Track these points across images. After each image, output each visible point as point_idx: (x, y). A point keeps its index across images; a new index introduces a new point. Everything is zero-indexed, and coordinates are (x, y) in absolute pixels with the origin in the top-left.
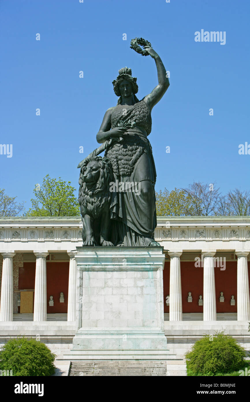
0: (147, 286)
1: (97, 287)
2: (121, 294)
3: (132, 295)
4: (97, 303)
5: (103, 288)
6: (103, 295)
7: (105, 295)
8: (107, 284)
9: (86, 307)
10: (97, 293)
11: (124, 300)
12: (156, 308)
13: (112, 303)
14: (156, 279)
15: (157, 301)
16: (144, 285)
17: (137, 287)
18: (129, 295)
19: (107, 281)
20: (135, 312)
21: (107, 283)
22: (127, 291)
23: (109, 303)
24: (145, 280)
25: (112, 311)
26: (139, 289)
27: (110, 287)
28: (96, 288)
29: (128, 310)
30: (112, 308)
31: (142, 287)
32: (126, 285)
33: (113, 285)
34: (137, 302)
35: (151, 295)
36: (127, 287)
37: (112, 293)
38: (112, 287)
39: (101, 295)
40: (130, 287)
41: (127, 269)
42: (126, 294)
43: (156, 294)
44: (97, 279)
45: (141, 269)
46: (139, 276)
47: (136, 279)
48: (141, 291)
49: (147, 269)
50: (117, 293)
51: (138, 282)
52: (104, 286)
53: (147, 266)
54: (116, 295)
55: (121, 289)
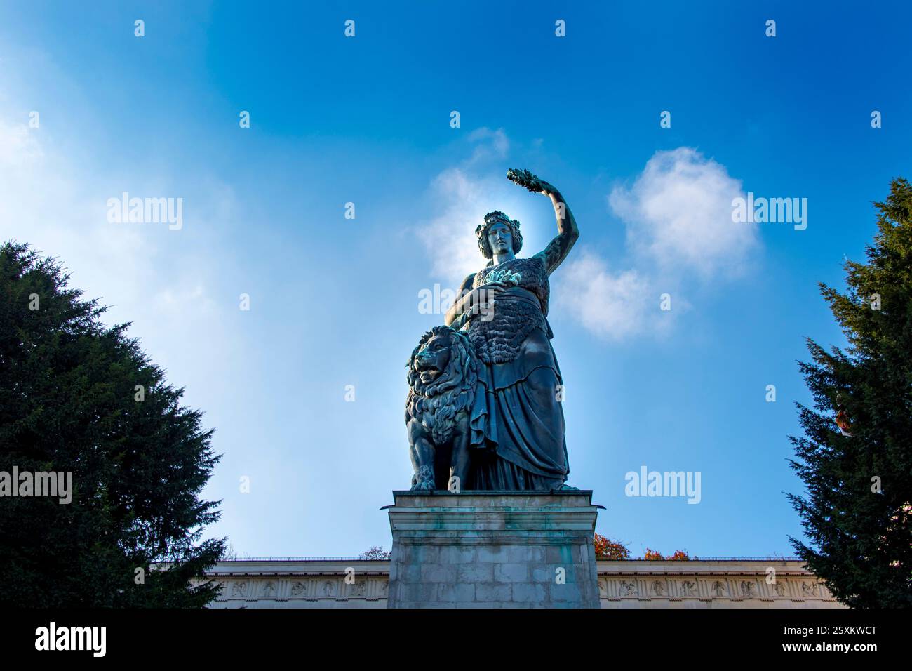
1: (439, 583)
2: (497, 601)
3: (523, 602)
5: (452, 586)
6: (453, 602)
7: (457, 602)
8: (463, 575)
10: (438, 598)
14: (579, 565)
16: (551, 580)
17: (534, 583)
18: (517, 602)
19: (463, 570)
21: (462, 573)
22: (512, 591)
26: (540, 587)
27: (470, 583)
28: (436, 585)
31: (546, 585)
32: (509, 577)
33: (477, 580)
35: (569, 602)
36: (511, 583)
37: (475, 598)
38: (475, 583)
39: (448, 602)
40: (517, 583)
41: (510, 540)
42: (509, 598)
43: (581, 600)
44: (440, 565)
45: (544, 540)
46: (538, 556)
47: (532, 566)
48: (544, 593)
49: (558, 540)
50: (487, 598)
51: (537, 572)
52: (455, 581)
53: (558, 533)
54: (485, 602)
55: (497, 588)
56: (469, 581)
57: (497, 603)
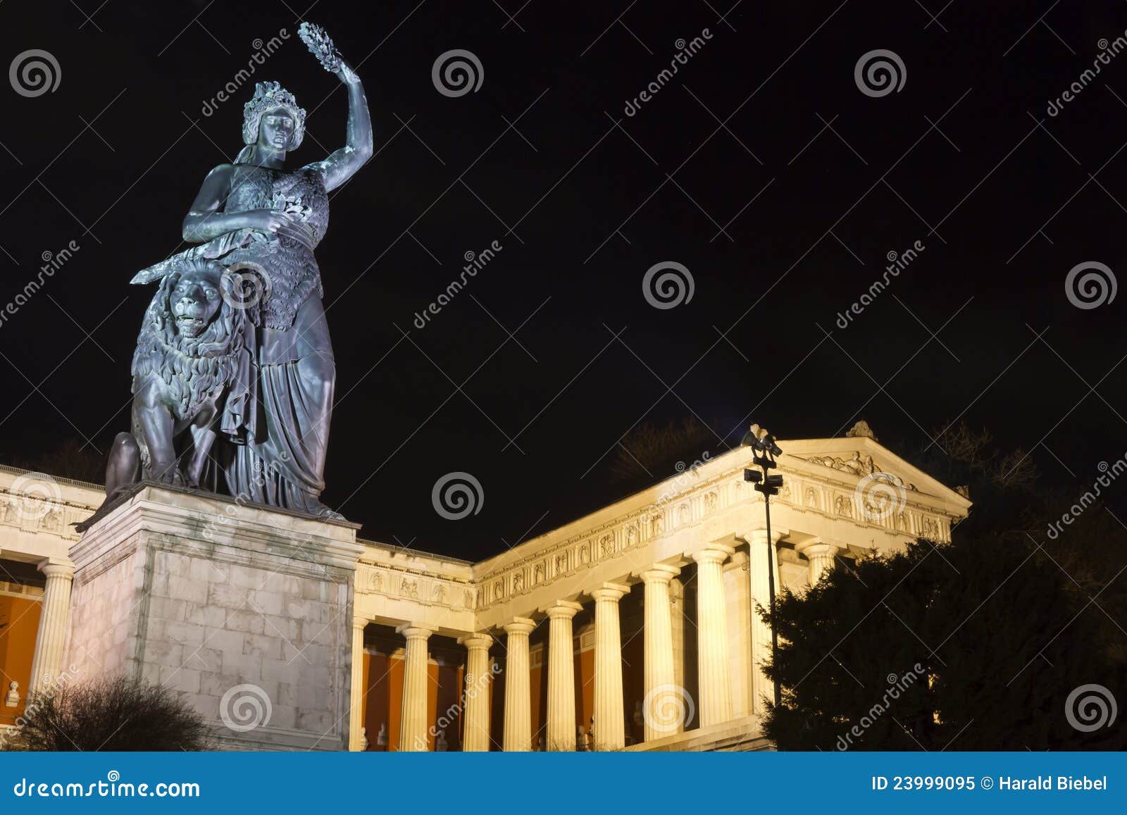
0: (312, 621)
1: (187, 602)
2: (247, 632)
3: (274, 638)
4: (183, 645)
5: (202, 607)
6: (201, 626)
7: (206, 626)
8: (215, 596)
9: (153, 653)
10: (186, 619)
11: (253, 649)
12: (331, 683)
13: (221, 652)
14: (336, 606)
15: (334, 664)
16: (305, 617)
17: (288, 619)
18: (267, 636)
19: (214, 589)
20: (280, 684)
21: (213, 594)
22: (264, 624)
23: (214, 651)
24: (308, 602)
25: (220, 674)
26: (293, 623)
27: (221, 607)
28: (185, 603)
29: (261, 677)
30: (221, 666)
31: (300, 622)
32: (262, 608)
33: (228, 604)
34: (285, 660)
35: (321, 645)
36: (264, 614)
37: (226, 625)
38: (226, 608)
39: (197, 624)
40: (271, 615)
41: (269, 565)
42: (259, 631)
43: (332, 644)
44: (189, 580)
45: (304, 571)
46: (295, 589)
47: (286, 598)
48: (297, 631)
49: (317, 574)
50: (238, 627)
51: (292, 605)
52: (205, 602)
53: (320, 566)
54: (235, 630)
55: (249, 617)
56: (220, 605)
57: (248, 635)
